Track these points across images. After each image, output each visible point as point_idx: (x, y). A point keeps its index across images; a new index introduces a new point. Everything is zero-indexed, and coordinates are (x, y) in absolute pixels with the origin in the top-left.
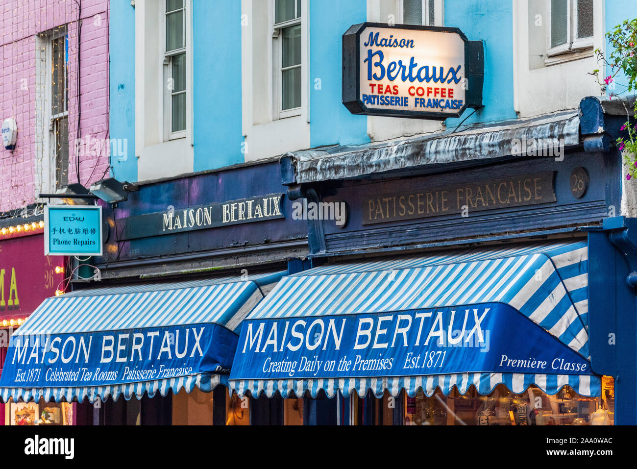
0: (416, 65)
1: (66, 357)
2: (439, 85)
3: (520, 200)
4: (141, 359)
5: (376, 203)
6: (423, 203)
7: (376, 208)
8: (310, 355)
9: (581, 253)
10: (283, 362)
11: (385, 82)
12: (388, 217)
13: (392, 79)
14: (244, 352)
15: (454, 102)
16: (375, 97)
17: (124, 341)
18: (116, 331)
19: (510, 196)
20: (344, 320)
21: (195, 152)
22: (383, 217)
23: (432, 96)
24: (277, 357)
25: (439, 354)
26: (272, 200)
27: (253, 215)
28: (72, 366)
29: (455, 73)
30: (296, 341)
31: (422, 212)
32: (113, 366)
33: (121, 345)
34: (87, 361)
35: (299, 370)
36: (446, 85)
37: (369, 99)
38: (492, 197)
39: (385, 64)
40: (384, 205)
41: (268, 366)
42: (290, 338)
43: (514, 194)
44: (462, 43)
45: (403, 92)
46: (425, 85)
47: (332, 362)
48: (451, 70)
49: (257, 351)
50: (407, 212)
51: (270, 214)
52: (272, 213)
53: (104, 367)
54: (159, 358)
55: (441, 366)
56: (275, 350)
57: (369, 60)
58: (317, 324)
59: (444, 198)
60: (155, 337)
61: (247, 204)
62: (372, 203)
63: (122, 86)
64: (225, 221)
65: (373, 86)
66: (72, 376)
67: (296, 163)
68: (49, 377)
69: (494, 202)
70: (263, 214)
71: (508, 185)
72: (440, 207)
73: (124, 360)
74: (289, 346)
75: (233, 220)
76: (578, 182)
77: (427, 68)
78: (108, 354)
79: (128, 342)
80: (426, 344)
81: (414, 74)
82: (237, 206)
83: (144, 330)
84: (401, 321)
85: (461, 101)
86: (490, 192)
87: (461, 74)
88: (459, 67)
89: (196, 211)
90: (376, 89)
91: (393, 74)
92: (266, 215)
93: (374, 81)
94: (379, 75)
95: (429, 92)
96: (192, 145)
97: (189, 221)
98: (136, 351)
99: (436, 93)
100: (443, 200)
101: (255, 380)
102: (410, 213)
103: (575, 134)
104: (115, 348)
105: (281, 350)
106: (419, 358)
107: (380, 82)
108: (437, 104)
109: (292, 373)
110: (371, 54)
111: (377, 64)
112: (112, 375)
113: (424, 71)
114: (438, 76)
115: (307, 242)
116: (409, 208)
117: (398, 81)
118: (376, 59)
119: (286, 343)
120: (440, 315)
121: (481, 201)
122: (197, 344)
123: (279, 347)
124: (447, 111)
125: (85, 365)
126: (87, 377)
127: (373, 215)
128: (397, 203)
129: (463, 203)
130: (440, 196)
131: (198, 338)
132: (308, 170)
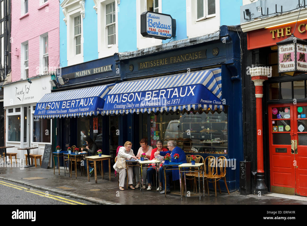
0: (160, 24)
1: (52, 107)
2: (166, 30)
3: (193, 59)
4: (74, 107)
5: (143, 64)
6: (159, 62)
7: (143, 65)
8: (130, 103)
9: (219, 71)
10: (121, 105)
11: (153, 28)
12: (147, 67)
13: (154, 27)
14: (107, 103)
15: (169, 34)
16: (150, 31)
17: (69, 103)
18: (67, 100)
19: (189, 58)
20: (141, 93)
21: (84, 58)
22: (145, 67)
23: (164, 32)
24: (119, 104)
25: (177, 100)
26: (109, 67)
27: (103, 71)
28: (54, 110)
29: (169, 27)
30: (125, 100)
31: (158, 65)
32: (65, 109)
33: (68, 103)
34: (58, 108)
35: (127, 107)
36: (167, 30)
37: (149, 32)
38: (183, 59)
39: (153, 23)
40: (145, 64)
41: (116, 106)
42: (122, 99)
43: (191, 57)
44: (171, 19)
45: (157, 31)
46: (162, 29)
47: (138, 104)
48: (169, 26)
49: (112, 102)
51: (108, 70)
52: (109, 69)
53: (63, 109)
54: (79, 106)
55: (179, 103)
56: (118, 102)
57: (149, 21)
58: (131, 95)
59: (166, 60)
60: (78, 101)
61: (101, 68)
62: (141, 64)
63: (63, 44)
64: (94, 73)
65: (150, 28)
66: (54, 112)
67: (119, 55)
68: (48, 112)
69: (184, 60)
71: (189, 55)
72: (165, 63)
73: (69, 107)
74: (122, 101)
75: (97, 72)
76: (215, 51)
77: (163, 25)
78: (64, 106)
79: (70, 103)
80: (172, 97)
81: (160, 26)
82: (98, 69)
83: (75, 100)
84: (162, 92)
85: (171, 35)
86: (182, 57)
87: (171, 27)
88: (170, 25)
89: (86, 71)
90: (150, 29)
91: (155, 26)
92: (107, 70)
93: (150, 27)
94: (151, 26)
95: (163, 31)
96: (83, 56)
97: (83, 73)
98: (72, 105)
99: (165, 32)
101: (112, 110)
102: (154, 65)
103: (218, 36)
104: (66, 105)
105: (120, 102)
106: (170, 101)
107: (151, 28)
108: (165, 35)
109: (124, 108)
110: (149, 20)
111: (151, 23)
112: (65, 111)
113: (162, 25)
114: (165, 27)
115: (120, 76)
116: (154, 64)
117: (156, 28)
118: (150, 21)
119: (121, 100)
120: (176, 89)
121: (179, 60)
122: (91, 102)
123: (119, 101)
124: (168, 37)
125: (58, 109)
126: (59, 112)
127: (142, 67)
128: (150, 63)
129: (173, 61)
130: (165, 60)
131: (92, 101)
132: (123, 56)
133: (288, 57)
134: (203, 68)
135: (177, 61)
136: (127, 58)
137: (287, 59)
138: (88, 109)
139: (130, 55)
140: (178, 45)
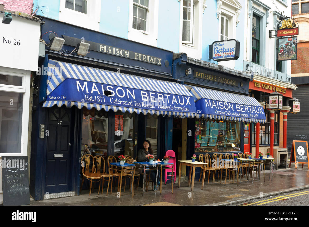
1: (121, 95)
3: (231, 84)
5: (198, 73)
6: (210, 77)
10: (221, 112)
12: (201, 77)
14: (207, 107)
18: (148, 90)
22: (200, 77)
26: (158, 60)
27: (149, 61)
28: (125, 99)
31: (210, 79)
33: (152, 96)
34: (134, 99)
35: (226, 114)
40: (201, 74)
49: (211, 107)
50: (206, 78)
52: (158, 63)
54: (173, 103)
56: (216, 108)
61: (146, 57)
62: (197, 73)
64: (136, 58)
69: (226, 83)
70: (154, 62)
71: (229, 80)
74: (220, 108)
75: (140, 59)
76: (242, 84)
82: (142, 56)
86: (226, 80)
97: (116, 52)
106: (253, 115)
112: (152, 106)
116: (207, 77)
122: (188, 102)
126: (138, 105)
127: (197, 75)
128: (204, 75)
129: (220, 80)
130: (215, 77)
131: (188, 100)
132: (191, 60)
133: (274, 102)
134: (233, 92)
135: (222, 81)
136: (194, 63)
137: (274, 103)
138: (187, 109)
139: (198, 62)
140: (232, 72)
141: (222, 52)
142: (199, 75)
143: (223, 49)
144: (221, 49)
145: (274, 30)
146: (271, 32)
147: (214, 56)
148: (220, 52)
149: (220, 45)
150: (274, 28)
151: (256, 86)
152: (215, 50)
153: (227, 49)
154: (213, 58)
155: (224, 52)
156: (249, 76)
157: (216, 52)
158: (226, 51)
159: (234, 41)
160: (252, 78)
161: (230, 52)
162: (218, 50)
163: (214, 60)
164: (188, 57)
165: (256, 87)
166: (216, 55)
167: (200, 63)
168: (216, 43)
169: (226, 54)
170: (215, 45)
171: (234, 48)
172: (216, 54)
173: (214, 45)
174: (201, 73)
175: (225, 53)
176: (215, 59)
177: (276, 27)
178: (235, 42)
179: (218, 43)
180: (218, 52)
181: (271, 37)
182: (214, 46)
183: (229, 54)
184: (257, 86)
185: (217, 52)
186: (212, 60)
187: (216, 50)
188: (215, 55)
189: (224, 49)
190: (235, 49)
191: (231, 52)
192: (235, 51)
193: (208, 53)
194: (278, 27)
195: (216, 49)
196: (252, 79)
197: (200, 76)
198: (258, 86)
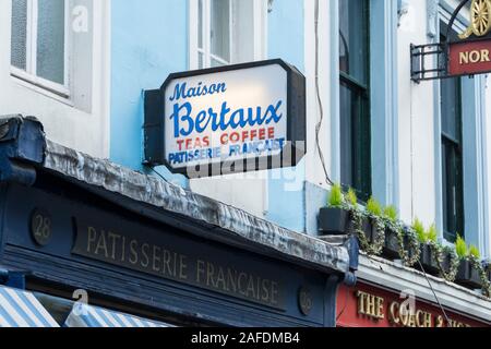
3: (258, 298)
5: (99, 234)
6: (158, 259)
12: (113, 256)
19: (249, 289)
22: (106, 255)
31: (158, 269)
38: (233, 283)
40: (109, 241)
43: (253, 289)
50: (139, 262)
59: (184, 264)
62: (92, 231)
71: (248, 278)
72: (178, 272)
76: (306, 299)
86: (231, 277)
100: (182, 265)
102: (143, 264)
103: (346, 263)
116: (141, 257)
127: (93, 248)
128: (128, 244)
129: (203, 278)
130: (178, 259)
132: (61, 157)
135: (215, 281)
136: (81, 176)
141: (214, 128)
142: (101, 244)
143: (217, 110)
144: (210, 110)
145: (429, 46)
146: (416, 52)
147: (171, 146)
148: (202, 125)
149: (205, 88)
150: (430, 36)
151: (362, 310)
152: (175, 115)
153: (241, 111)
154: (167, 158)
155: (224, 127)
156: (341, 261)
157: (184, 125)
158: (237, 119)
159: (278, 67)
160: (352, 270)
161: (256, 127)
162: (193, 116)
163: (174, 171)
164: (50, 142)
165: (364, 315)
166: (184, 145)
167: (110, 177)
168: (180, 82)
169: (235, 137)
170: (180, 92)
171: (280, 103)
172: (181, 137)
173: (170, 92)
174: (110, 234)
175: (229, 130)
176: (177, 165)
177: (436, 31)
178: (285, 73)
179: (191, 83)
180: (196, 125)
181: (416, 75)
182: (171, 99)
183: (253, 136)
184: (368, 312)
185: (186, 130)
186: (161, 169)
187: (184, 119)
188: (179, 142)
189: (224, 110)
190: (282, 111)
191: (264, 125)
192: (283, 121)
193: (143, 131)
194: (446, 31)
195: (183, 112)
196: (350, 273)
197: (105, 247)
198: (373, 314)
